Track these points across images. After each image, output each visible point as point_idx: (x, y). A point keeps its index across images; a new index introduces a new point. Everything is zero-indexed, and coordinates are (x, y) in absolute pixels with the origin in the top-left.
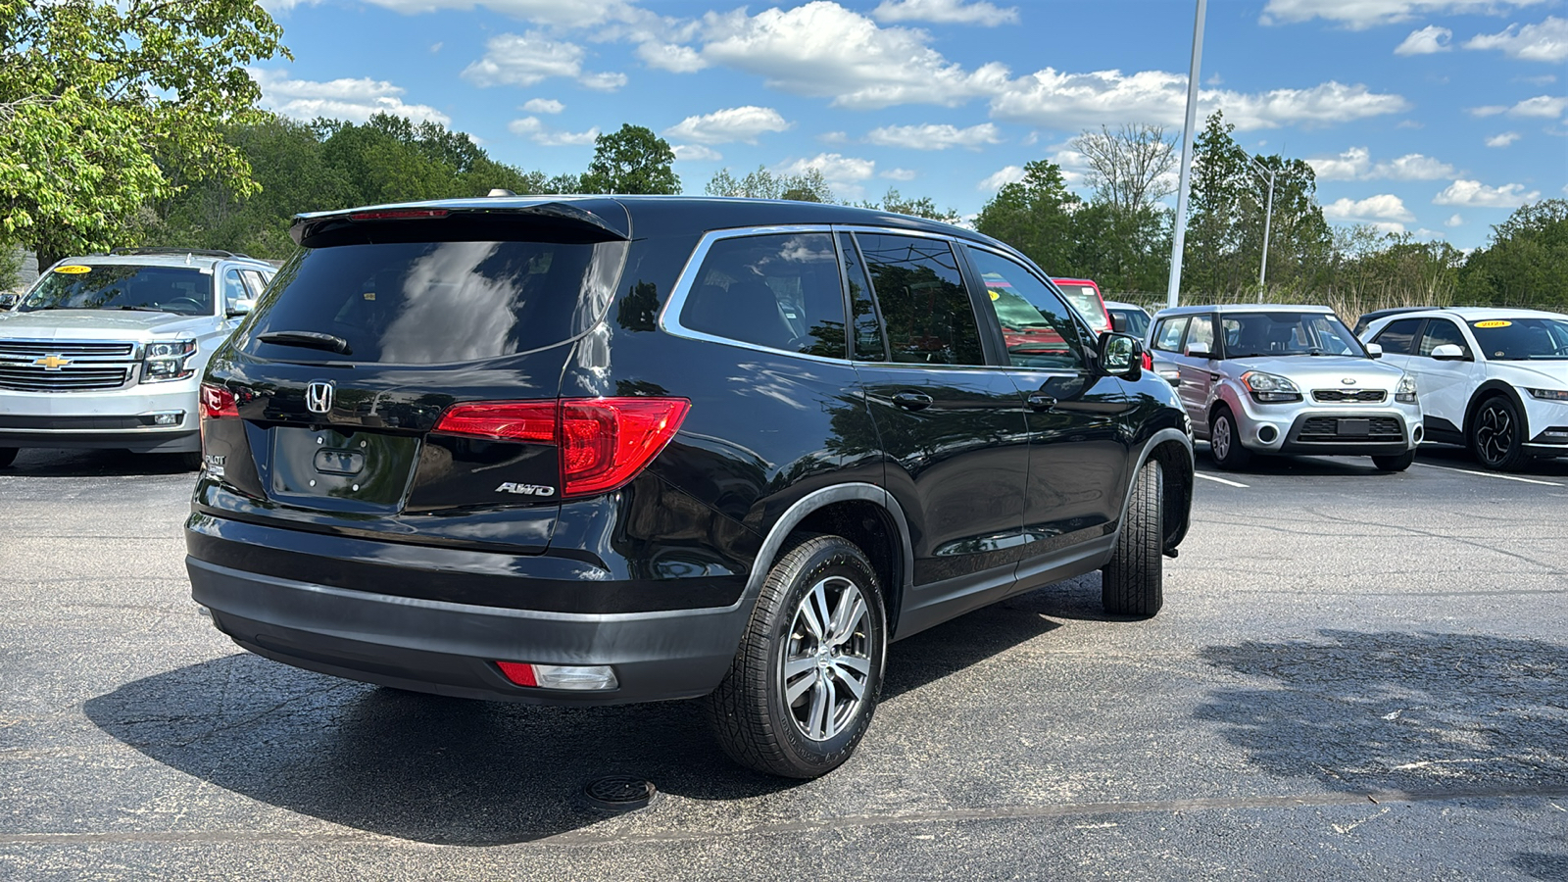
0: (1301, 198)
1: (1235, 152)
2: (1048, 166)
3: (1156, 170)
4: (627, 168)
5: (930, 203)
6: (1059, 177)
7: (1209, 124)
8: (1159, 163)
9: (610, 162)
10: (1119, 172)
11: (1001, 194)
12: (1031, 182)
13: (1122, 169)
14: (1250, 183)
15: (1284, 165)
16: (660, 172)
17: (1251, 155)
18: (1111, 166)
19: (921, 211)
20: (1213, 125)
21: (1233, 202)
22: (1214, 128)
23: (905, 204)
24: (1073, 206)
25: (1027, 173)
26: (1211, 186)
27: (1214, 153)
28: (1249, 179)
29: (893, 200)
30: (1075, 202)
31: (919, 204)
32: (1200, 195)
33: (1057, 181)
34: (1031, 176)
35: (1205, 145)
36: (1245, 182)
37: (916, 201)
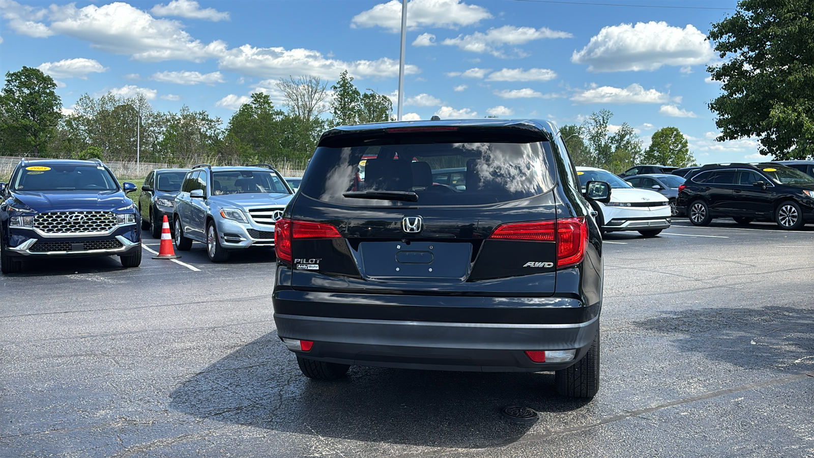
0: (386, 115)
1: (354, 91)
2: (263, 96)
3: (318, 99)
4: (27, 91)
5: (206, 113)
6: (269, 101)
7: (342, 77)
8: (319, 96)
9: (15, 88)
10: (300, 99)
11: (241, 110)
12: (255, 104)
13: (301, 99)
14: (363, 107)
15: (377, 98)
16: (48, 94)
17: (362, 93)
18: (295, 97)
19: (201, 118)
20: (343, 77)
21: (355, 116)
22: (344, 79)
23: (192, 114)
24: (281, 117)
25: (253, 99)
26: (344, 108)
27: (345, 91)
28: (362, 105)
29: (186, 112)
30: (282, 115)
31: (200, 114)
32: (339, 112)
33: (269, 104)
34: (255, 101)
35: (340, 87)
36: (360, 106)
37: (198, 112)
